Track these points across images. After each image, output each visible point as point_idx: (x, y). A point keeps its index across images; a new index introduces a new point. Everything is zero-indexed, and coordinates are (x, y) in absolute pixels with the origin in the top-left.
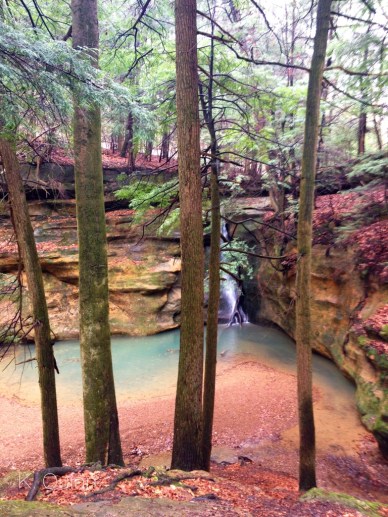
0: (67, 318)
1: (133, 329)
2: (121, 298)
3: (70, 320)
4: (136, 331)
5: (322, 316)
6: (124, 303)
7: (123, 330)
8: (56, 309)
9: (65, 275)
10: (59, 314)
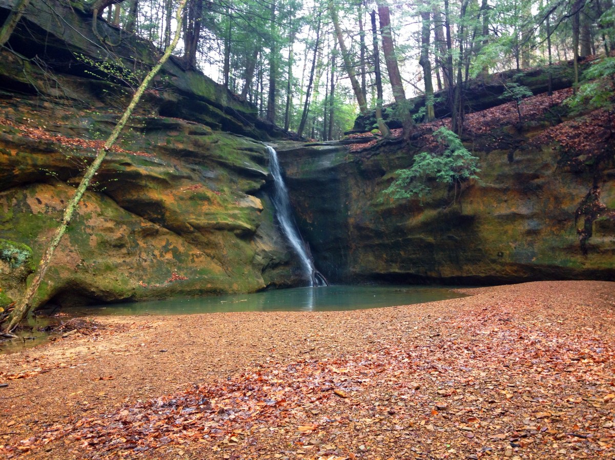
0: (140, 267)
1: (231, 284)
2: (212, 238)
3: (144, 269)
4: (235, 287)
5: (506, 232)
6: (215, 246)
7: (219, 286)
8: (124, 251)
9: (134, 196)
10: (128, 260)
